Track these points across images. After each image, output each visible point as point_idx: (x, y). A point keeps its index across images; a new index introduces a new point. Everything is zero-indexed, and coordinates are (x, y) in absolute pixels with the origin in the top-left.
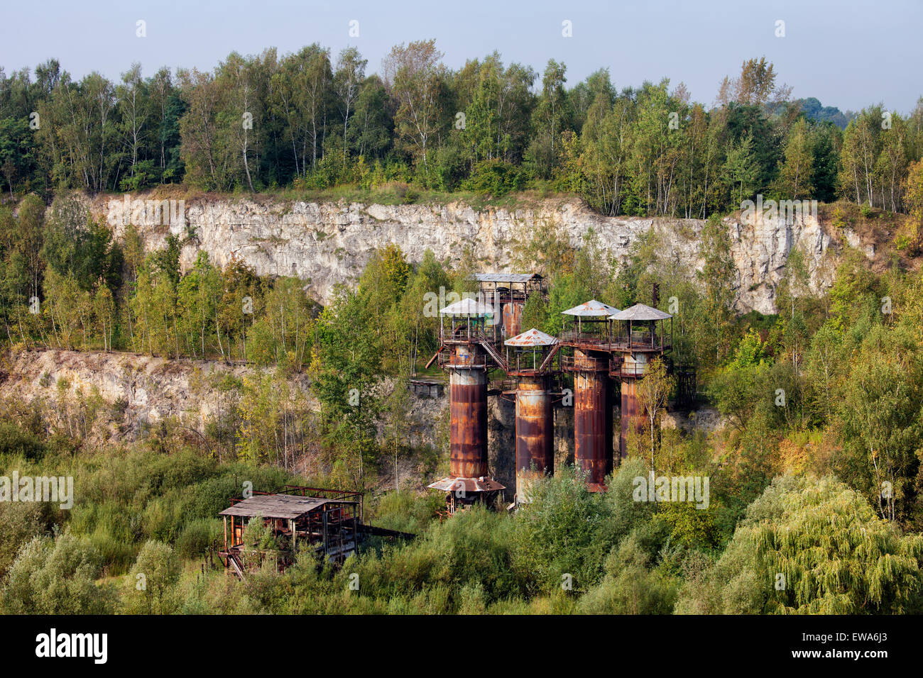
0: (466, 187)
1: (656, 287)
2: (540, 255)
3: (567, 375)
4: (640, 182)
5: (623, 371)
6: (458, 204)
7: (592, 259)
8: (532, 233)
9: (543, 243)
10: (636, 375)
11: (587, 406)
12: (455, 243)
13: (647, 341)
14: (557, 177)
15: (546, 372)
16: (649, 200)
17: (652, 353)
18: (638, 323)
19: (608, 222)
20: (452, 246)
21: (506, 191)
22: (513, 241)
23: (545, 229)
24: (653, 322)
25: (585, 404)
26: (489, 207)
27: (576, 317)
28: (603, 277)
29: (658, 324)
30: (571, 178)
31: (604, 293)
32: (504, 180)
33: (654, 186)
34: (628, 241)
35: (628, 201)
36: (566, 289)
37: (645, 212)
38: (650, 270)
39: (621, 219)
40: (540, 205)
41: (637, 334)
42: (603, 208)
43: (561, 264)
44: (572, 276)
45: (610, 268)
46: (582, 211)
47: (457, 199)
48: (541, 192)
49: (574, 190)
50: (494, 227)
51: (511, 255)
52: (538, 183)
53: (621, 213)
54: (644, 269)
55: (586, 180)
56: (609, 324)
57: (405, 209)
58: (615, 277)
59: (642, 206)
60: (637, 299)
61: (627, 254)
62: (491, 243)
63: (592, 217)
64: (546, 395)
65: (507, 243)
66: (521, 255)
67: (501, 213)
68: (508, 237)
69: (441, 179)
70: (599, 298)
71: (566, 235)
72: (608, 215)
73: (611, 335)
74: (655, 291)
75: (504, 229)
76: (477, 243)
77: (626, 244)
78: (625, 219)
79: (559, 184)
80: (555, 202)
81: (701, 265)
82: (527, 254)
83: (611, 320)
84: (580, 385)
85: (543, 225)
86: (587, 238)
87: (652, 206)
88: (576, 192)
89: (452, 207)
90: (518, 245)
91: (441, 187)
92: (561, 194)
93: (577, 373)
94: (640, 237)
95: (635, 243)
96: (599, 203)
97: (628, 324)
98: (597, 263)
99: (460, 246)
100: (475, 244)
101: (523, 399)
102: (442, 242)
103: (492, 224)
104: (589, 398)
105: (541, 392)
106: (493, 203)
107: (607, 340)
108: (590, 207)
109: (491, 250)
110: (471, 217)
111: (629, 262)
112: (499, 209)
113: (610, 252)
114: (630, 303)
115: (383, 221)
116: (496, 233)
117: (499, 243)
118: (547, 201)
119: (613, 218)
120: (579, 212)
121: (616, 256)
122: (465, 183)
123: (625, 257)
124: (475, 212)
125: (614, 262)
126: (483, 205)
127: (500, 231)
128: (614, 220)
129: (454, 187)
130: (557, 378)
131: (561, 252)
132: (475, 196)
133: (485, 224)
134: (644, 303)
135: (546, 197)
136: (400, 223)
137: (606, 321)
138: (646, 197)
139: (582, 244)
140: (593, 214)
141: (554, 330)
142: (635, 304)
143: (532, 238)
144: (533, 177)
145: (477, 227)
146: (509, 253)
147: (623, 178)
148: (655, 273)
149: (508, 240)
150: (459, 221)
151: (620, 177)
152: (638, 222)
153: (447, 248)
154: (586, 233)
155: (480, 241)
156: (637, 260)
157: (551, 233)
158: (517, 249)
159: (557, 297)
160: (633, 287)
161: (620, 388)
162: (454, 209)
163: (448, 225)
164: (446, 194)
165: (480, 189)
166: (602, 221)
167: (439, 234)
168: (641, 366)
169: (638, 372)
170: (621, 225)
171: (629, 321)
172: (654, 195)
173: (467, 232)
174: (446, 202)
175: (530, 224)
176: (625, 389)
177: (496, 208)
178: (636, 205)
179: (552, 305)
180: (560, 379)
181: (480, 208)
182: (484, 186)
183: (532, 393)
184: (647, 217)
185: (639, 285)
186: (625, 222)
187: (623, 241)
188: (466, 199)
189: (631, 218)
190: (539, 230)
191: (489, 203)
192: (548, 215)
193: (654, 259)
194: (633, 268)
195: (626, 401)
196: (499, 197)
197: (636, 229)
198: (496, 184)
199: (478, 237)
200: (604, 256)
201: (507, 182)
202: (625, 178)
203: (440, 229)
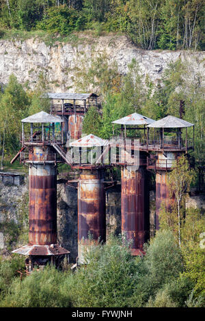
0: (40, 26)
1: (182, 103)
2: (96, 80)
3: (115, 169)
4: (171, 23)
5: (157, 165)
6: (34, 40)
7: (135, 82)
8: (90, 63)
9: (98, 70)
10: (167, 168)
11: (131, 191)
12: (32, 70)
13: (175, 143)
14: (109, 20)
15: (100, 166)
16: (178, 37)
17: (179, 152)
18: (168, 130)
19: (147, 54)
20: (30, 72)
21: (70, 30)
22: (76, 68)
23: (100, 60)
24: (180, 129)
25: (129, 190)
26: (58, 42)
27: (122, 125)
28: (143, 95)
29: (183, 131)
30: (118, 21)
31: (143, 107)
32: (68, 22)
33: (182, 27)
34: (162, 69)
35: (163, 39)
36: (115, 105)
37: (175, 46)
38: (177, 90)
39: (157, 52)
40: (96, 41)
41: (168, 138)
42: (143, 44)
43: (112, 86)
44: (120, 95)
45: (148, 89)
46: (127, 46)
47: (33, 36)
48: (96, 31)
49: (121, 29)
50: (62, 58)
51: (75, 79)
52: (95, 24)
53: (156, 47)
54: (174, 90)
55: (130, 22)
56: (147, 131)
58: (152, 95)
59: (173, 42)
60: (168, 112)
61: (161, 78)
62: (59, 70)
63: (135, 51)
64: (100, 183)
65: (71, 70)
66: (82, 79)
67: (67, 48)
68: (72, 66)
69: (21, 20)
70: (139, 111)
71: (115, 64)
72: (147, 49)
73: (149, 139)
74: (181, 106)
75: (69, 60)
76: (49, 70)
77: (160, 71)
78: (159, 52)
79: (110, 26)
80: (106, 39)
82: (86, 79)
83: (149, 128)
84: (125, 175)
85: (98, 56)
86: (131, 67)
87: (180, 41)
88: (123, 31)
89: (29, 42)
90: (80, 72)
91: (21, 27)
92: (111, 33)
93: (123, 166)
94: (171, 65)
95: (167, 70)
96: (140, 39)
97: (162, 131)
98: (138, 85)
99: (36, 72)
100: (47, 71)
101: (83, 186)
102: (22, 69)
103: (60, 55)
104: (132, 185)
105: (97, 181)
106: (61, 40)
107: (146, 143)
108: (134, 43)
109: (59, 75)
110: (44, 50)
111: (162, 85)
112: (65, 44)
113: (148, 77)
114: (162, 115)
116: (63, 62)
117: (65, 70)
118: (101, 38)
119: (151, 52)
120: (125, 47)
121: (153, 80)
122: (40, 24)
123: (159, 81)
124: (47, 46)
125: (150, 85)
126: (53, 41)
127: (66, 61)
128: (151, 53)
129: (31, 27)
130: (108, 170)
131: (111, 77)
132: (47, 34)
133: (55, 56)
134: (173, 115)
135: (100, 35)
137: (145, 129)
138: (176, 35)
139: (127, 71)
140: (135, 48)
141: (106, 135)
142: (166, 116)
143: (90, 66)
144: (91, 20)
145: (49, 58)
146: (72, 78)
147: (158, 20)
148: (182, 92)
149: (72, 68)
150: (35, 53)
151: (156, 20)
152: (169, 54)
153: (26, 73)
154: (130, 62)
155: (51, 68)
156: (168, 83)
157: (104, 63)
158: (79, 75)
159: (109, 111)
160: (165, 103)
161: (155, 178)
162: (32, 44)
163: (27, 56)
164: (25, 32)
165: (51, 28)
166: (142, 54)
167: (20, 63)
168: (171, 162)
169: (168, 166)
170: (156, 57)
171: (161, 129)
172: (182, 33)
173: (41, 61)
174: (25, 38)
175: (89, 56)
176: (159, 179)
177: (63, 43)
178: (168, 41)
179: (105, 116)
180: (111, 171)
181: (51, 44)
182: (54, 26)
183: (90, 181)
184: (176, 50)
185: (169, 102)
186: (159, 54)
187: (158, 69)
188: (40, 36)
189: (164, 51)
190: (95, 60)
191: (58, 39)
192: (102, 49)
193: (181, 82)
194: (166, 89)
195: (159, 188)
196: (65, 35)
197: (168, 59)
198: (62, 25)
199: (49, 65)
200: (143, 80)
201: (71, 23)
202: (160, 21)
203: (21, 59)
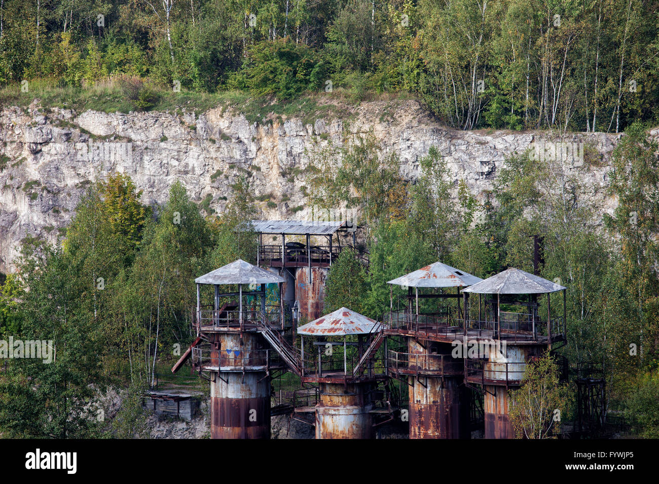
0: (235, 83)
1: (539, 241)
2: (354, 192)
3: (397, 383)
4: (513, 73)
5: (487, 375)
6: (224, 111)
7: (436, 196)
8: (340, 157)
9: (358, 173)
10: (508, 382)
11: (430, 432)
12: (219, 173)
13: (525, 327)
14: (380, 67)
15: (363, 378)
16: (528, 102)
17: (533, 346)
18: (510, 299)
19: (462, 138)
20: (214, 177)
21: (299, 90)
22: (311, 169)
23: (361, 151)
24: (534, 297)
25: (427, 429)
26: (273, 115)
27: (410, 288)
28: (454, 225)
29: (542, 301)
30: (403, 68)
31: (455, 250)
32: (295, 73)
33: (535, 81)
34: (493, 169)
35: (494, 106)
36: (395, 245)
37: (521, 122)
38: (528, 214)
39: (482, 134)
40: (352, 111)
41: (510, 316)
42: (454, 117)
43: (387, 206)
44: (404, 224)
45: (464, 210)
46: (420, 122)
47: (222, 102)
48: (354, 91)
49: (406, 87)
50: (281, 147)
51: (308, 191)
52: (350, 77)
53: (480, 124)
54: (520, 213)
55: (425, 71)
56: (463, 300)
57: (139, 118)
58: (473, 225)
59: (516, 113)
60: (508, 260)
61: (491, 188)
62: (275, 172)
63: (436, 131)
64: (363, 413)
65: (301, 172)
66: (323, 192)
67: (292, 125)
68: (303, 164)
69: (196, 70)
70: (447, 260)
71: (394, 160)
72: (462, 128)
73: (467, 317)
74: (537, 247)
75: (297, 150)
76: (254, 173)
77: (489, 173)
78: (488, 134)
79: (384, 79)
80: (376, 107)
81: (611, 207)
82: (333, 190)
83: (467, 294)
84: (417, 397)
85: (358, 143)
86: (428, 164)
87: (533, 112)
88: (410, 91)
89: (213, 116)
90: (320, 175)
91: (196, 84)
92: (386, 95)
93: (413, 378)
94: (512, 162)
95: (505, 172)
96: (446, 107)
97: (493, 299)
98: (443, 203)
99: (227, 177)
100: (250, 174)
101: (328, 420)
102: (198, 171)
103: (278, 142)
104: (433, 418)
105: (355, 410)
106: (279, 109)
107: (461, 325)
108: (434, 115)
109: (275, 184)
110: (245, 132)
111: (495, 202)
112: (288, 119)
113: (464, 186)
114: (495, 268)
115: (103, 139)
116: (283, 156)
117: (289, 173)
118: (364, 106)
119: (470, 133)
120: (415, 123)
121: (474, 192)
122: (235, 78)
123: (488, 194)
124: (251, 123)
125: (470, 203)
126: (264, 112)
127: (290, 154)
128: (471, 136)
129: (217, 83)
130: (381, 386)
131: (386, 187)
132: (250, 98)
133: (266, 143)
134: (519, 267)
135: (363, 98)
136: (130, 140)
137: (459, 296)
138: (523, 98)
139: (419, 173)
140: (437, 126)
141: (377, 309)
142: (505, 268)
143: (340, 165)
144: (342, 68)
145: (253, 147)
146: (303, 189)
147: (485, 68)
148: (537, 218)
149: (303, 167)
150: (225, 137)
151: (480, 67)
152: (510, 138)
153: (207, 180)
154: (425, 156)
155: (259, 169)
156: (507, 198)
157: (371, 156)
158: (317, 182)
159: (382, 258)
160: (501, 241)
161: (482, 403)
162: (218, 120)
163: (207, 144)
164: (204, 95)
165: (258, 86)
166: (452, 138)
167: (194, 158)
168: (516, 368)
169: (511, 377)
170: (481, 143)
171: (494, 296)
172: (536, 95)
173: (237, 155)
174: (204, 108)
175: (338, 142)
176: (491, 405)
177: (284, 117)
178: (507, 111)
179: (374, 270)
180: (387, 387)
181: (258, 115)
182: (265, 81)
183: (342, 411)
184: (524, 130)
185: (511, 239)
186: (489, 138)
187: (486, 169)
188: (235, 102)
189: (498, 132)
190: (351, 151)
191: (272, 109)
192: (366, 127)
193: (535, 197)
194: (503, 210)
195: (492, 425)
196: (288, 99)
197: (507, 149)
198: (283, 79)
199: (255, 163)
200: (455, 193)
201: (300, 76)
202: (489, 68)
203: (194, 150)
